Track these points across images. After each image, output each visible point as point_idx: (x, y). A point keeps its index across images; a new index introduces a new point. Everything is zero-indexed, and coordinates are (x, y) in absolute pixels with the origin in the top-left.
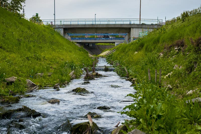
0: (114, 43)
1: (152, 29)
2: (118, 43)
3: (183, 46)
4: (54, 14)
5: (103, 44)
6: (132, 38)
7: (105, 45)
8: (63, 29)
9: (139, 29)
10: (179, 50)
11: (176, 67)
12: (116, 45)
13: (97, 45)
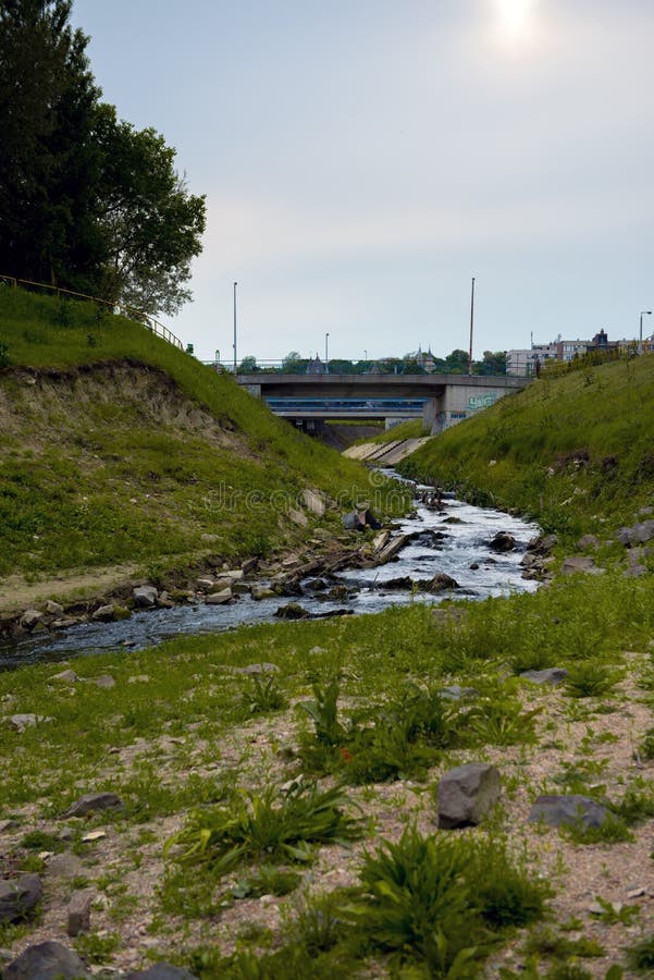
0: (383, 419)
1: (503, 390)
2: (395, 420)
3: (587, 459)
4: (234, 346)
5: (348, 422)
6: (448, 414)
7: (352, 425)
8: (259, 387)
9: (469, 389)
10: (581, 464)
11: (577, 491)
12: (387, 427)
13: (330, 426)
